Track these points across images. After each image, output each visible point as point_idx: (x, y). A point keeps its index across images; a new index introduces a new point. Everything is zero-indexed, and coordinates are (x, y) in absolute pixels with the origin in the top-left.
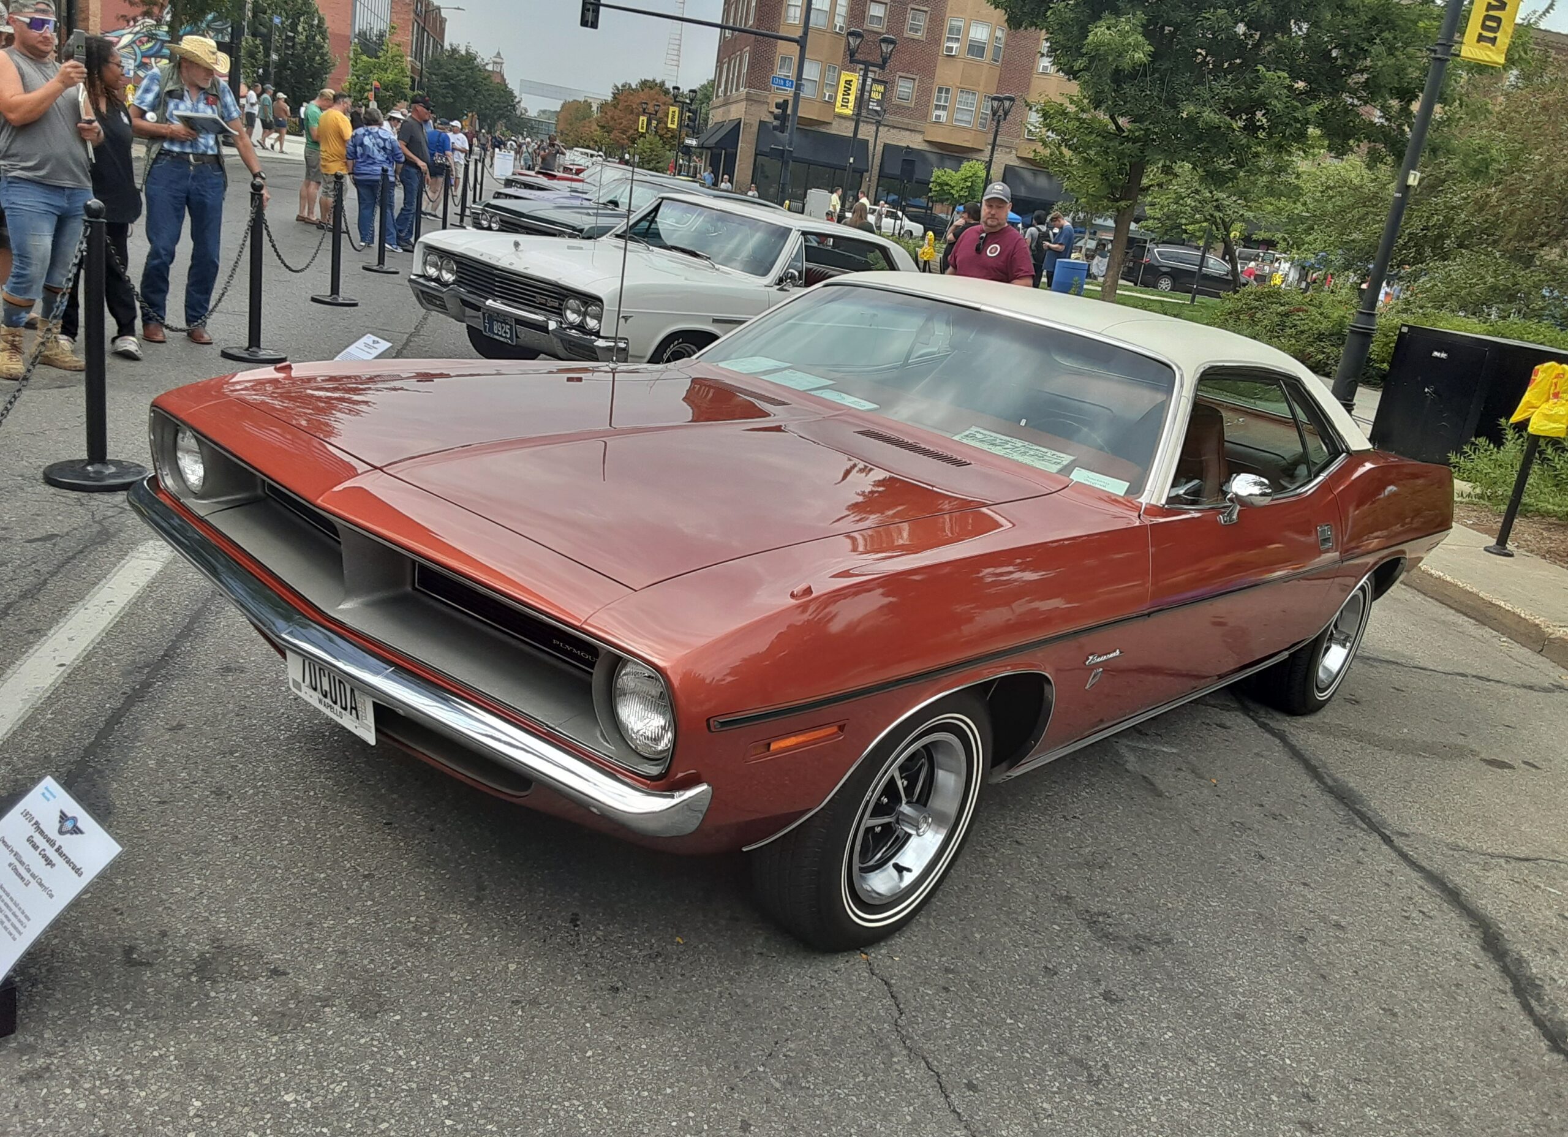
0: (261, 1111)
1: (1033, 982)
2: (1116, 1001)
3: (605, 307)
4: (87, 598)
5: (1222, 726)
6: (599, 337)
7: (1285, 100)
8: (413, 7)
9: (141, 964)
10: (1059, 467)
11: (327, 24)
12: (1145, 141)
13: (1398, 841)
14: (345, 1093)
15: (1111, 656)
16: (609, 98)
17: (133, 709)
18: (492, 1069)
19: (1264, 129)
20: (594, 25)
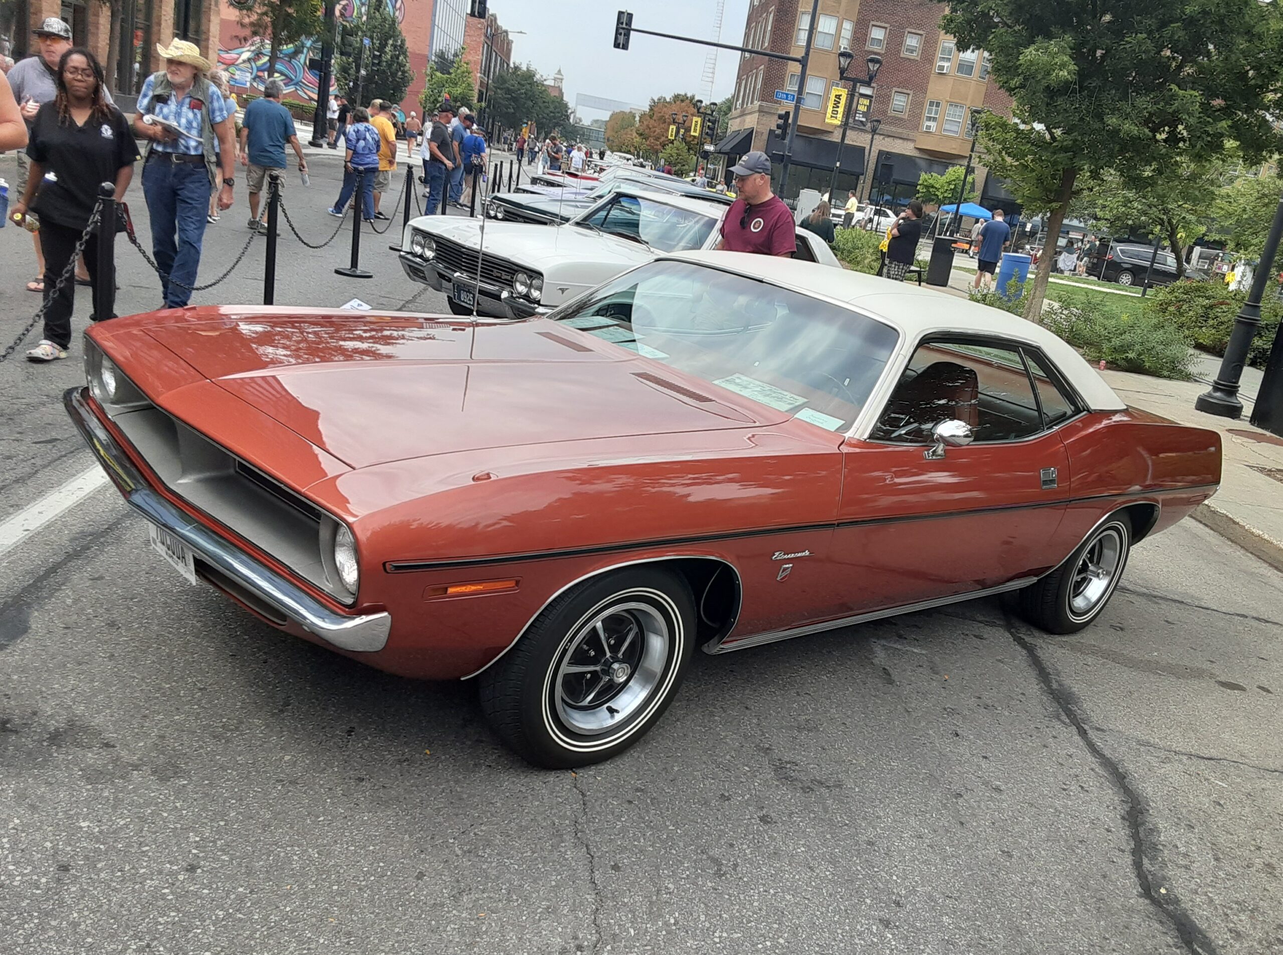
0: (61, 831)
1: (706, 803)
2: (769, 822)
3: (545, 280)
4: (64, 485)
5: (980, 637)
6: (540, 305)
7: (1198, 115)
8: (484, 31)
9: (11, 731)
10: (791, 406)
11: (407, 44)
12: (1074, 150)
13: (1091, 734)
14: (127, 826)
15: (800, 555)
16: (647, 109)
17: (69, 564)
18: (242, 821)
19: (1185, 141)
20: (625, 47)
